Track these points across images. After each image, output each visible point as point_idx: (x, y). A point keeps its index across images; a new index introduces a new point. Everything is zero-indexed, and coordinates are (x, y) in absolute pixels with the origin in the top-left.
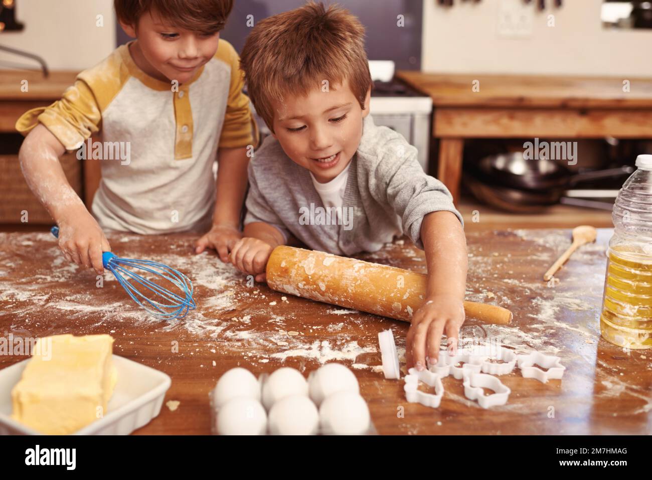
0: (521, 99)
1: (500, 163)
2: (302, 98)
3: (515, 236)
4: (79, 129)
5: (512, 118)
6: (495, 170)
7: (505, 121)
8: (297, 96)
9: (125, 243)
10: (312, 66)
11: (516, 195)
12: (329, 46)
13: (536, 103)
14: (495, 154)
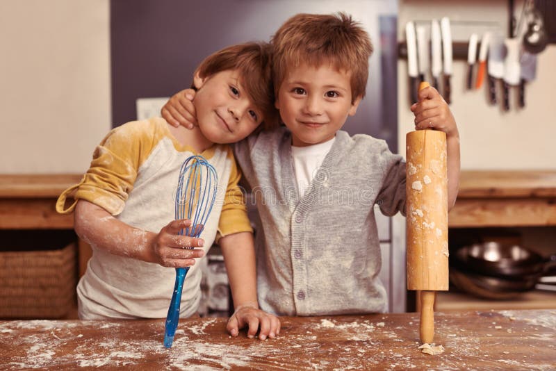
0: (492, 190)
1: (475, 252)
2: (314, 68)
3: (501, 316)
4: (119, 194)
5: (484, 208)
6: (470, 257)
7: (478, 212)
8: (310, 65)
9: (106, 329)
10: (330, 48)
11: (493, 282)
12: (348, 41)
13: (506, 194)
14: (470, 245)
